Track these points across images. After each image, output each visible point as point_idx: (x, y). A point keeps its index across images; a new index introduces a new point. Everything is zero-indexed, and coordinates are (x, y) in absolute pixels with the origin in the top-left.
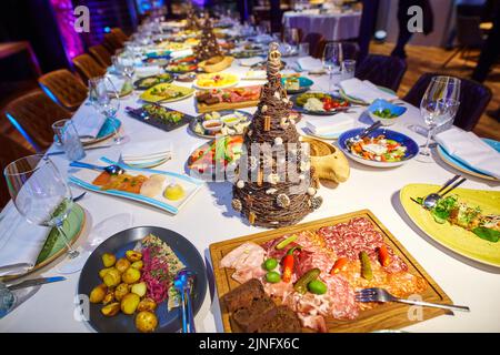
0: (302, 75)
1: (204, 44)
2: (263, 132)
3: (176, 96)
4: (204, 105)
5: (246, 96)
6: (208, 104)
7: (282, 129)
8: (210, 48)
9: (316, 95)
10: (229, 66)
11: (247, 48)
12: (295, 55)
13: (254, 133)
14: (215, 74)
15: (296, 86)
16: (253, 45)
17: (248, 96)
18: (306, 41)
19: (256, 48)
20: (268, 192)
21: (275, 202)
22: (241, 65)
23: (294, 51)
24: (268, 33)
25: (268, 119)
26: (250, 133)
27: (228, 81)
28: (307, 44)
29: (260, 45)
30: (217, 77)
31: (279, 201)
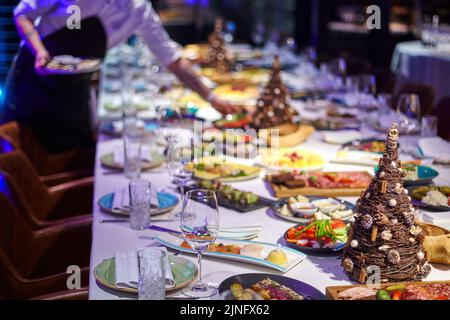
0: (424, 163)
1: (268, 104)
2: (380, 194)
3: (238, 175)
4: (284, 189)
5: (341, 181)
6: (289, 187)
7: (396, 194)
8: (276, 111)
9: (439, 189)
10: (304, 141)
11: (331, 115)
12: (416, 133)
13: (372, 194)
14: (290, 151)
15: (413, 176)
16: (342, 111)
17: (345, 182)
18: (433, 113)
19: (347, 116)
20: (380, 248)
21: (386, 259)
22: (324, 141)
23: (412, 127)
24: (370, 92)
25: (385, 184)
26: (368, 195)
27: (309, 161)
28: (434, 119)
29: (354, 112)
30: (294, 155)
31: (390, 255)
